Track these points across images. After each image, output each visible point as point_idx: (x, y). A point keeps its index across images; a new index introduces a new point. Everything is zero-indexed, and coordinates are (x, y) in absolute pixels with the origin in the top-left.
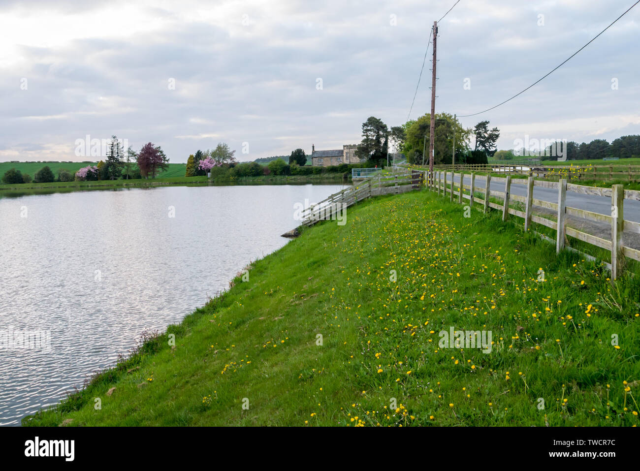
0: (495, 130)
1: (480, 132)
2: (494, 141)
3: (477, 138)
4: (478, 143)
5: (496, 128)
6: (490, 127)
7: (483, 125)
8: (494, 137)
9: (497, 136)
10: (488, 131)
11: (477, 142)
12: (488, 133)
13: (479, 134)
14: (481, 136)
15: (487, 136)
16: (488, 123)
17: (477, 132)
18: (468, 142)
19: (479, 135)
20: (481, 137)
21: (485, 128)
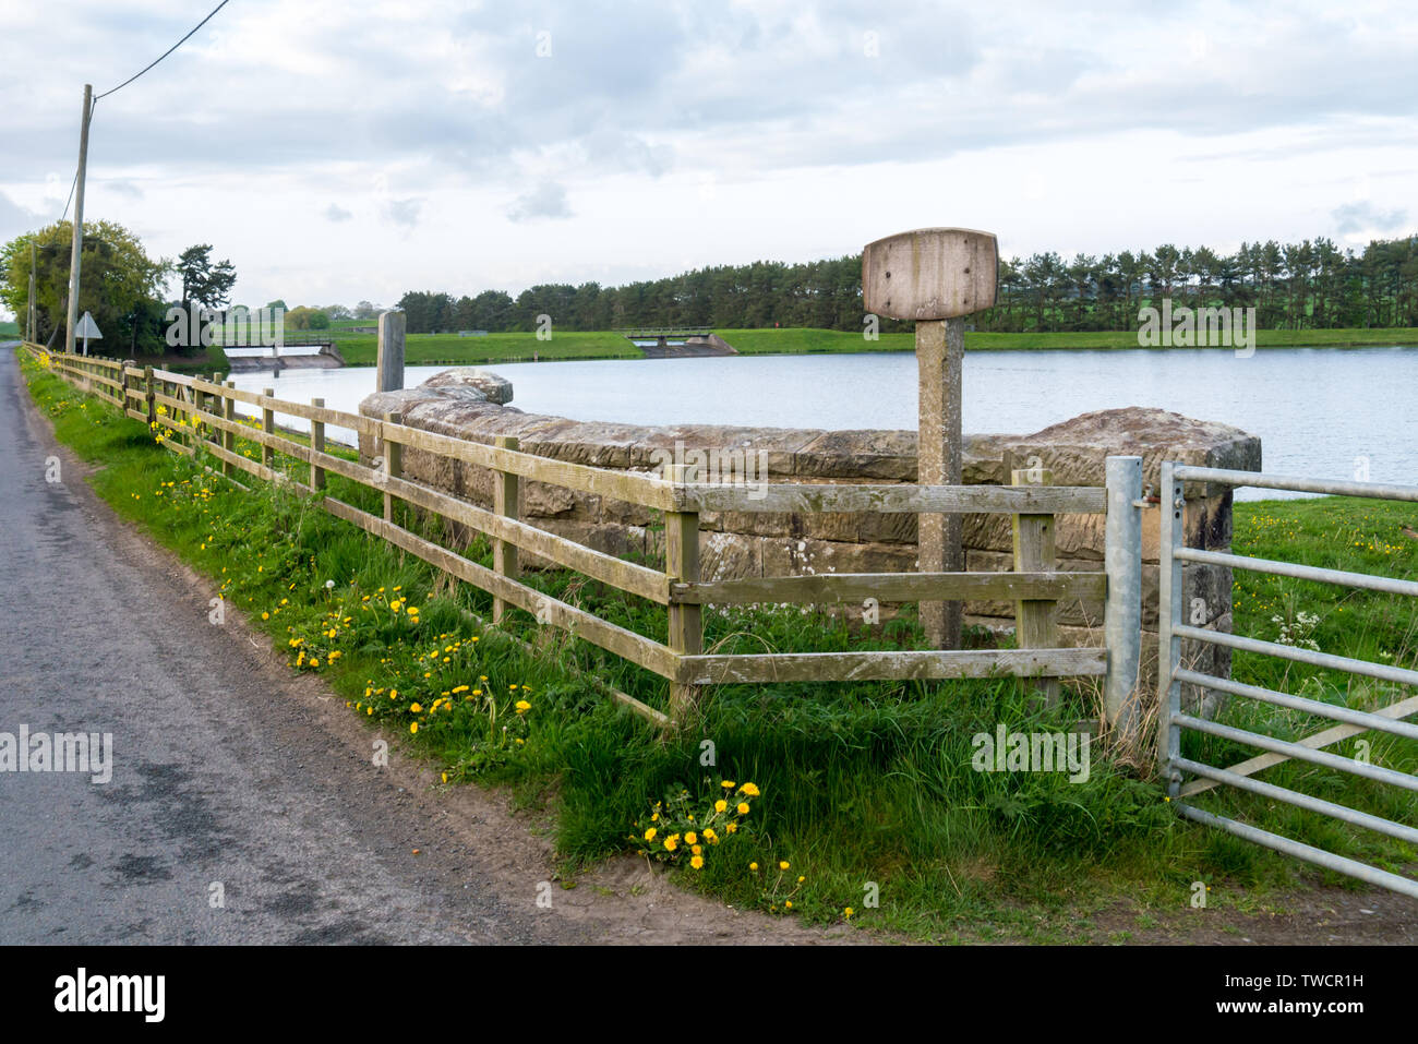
0: (226, 265)
1: (193, 270)
2: (223, 289)
3: (186, 281)
4: (189, 292)
5: (228, 262)
6: (214, 259)
7: (197, 254)
8: (223, 280)
9: (231, 280)
10: (210, 266)
11: (186, 290)
12: (211, 270)
13: (191, 272)
14: (195, 277)
15: (206, 277)
16: (209, 249)
17: (186, 267)
18: (163, 292)
19: (191, 275)
20: (194, 279)
21: (203, 260)
